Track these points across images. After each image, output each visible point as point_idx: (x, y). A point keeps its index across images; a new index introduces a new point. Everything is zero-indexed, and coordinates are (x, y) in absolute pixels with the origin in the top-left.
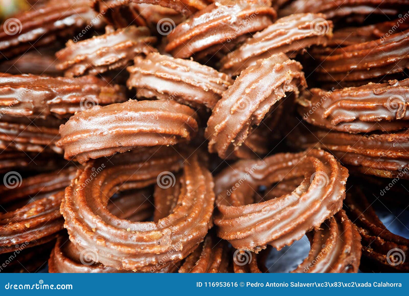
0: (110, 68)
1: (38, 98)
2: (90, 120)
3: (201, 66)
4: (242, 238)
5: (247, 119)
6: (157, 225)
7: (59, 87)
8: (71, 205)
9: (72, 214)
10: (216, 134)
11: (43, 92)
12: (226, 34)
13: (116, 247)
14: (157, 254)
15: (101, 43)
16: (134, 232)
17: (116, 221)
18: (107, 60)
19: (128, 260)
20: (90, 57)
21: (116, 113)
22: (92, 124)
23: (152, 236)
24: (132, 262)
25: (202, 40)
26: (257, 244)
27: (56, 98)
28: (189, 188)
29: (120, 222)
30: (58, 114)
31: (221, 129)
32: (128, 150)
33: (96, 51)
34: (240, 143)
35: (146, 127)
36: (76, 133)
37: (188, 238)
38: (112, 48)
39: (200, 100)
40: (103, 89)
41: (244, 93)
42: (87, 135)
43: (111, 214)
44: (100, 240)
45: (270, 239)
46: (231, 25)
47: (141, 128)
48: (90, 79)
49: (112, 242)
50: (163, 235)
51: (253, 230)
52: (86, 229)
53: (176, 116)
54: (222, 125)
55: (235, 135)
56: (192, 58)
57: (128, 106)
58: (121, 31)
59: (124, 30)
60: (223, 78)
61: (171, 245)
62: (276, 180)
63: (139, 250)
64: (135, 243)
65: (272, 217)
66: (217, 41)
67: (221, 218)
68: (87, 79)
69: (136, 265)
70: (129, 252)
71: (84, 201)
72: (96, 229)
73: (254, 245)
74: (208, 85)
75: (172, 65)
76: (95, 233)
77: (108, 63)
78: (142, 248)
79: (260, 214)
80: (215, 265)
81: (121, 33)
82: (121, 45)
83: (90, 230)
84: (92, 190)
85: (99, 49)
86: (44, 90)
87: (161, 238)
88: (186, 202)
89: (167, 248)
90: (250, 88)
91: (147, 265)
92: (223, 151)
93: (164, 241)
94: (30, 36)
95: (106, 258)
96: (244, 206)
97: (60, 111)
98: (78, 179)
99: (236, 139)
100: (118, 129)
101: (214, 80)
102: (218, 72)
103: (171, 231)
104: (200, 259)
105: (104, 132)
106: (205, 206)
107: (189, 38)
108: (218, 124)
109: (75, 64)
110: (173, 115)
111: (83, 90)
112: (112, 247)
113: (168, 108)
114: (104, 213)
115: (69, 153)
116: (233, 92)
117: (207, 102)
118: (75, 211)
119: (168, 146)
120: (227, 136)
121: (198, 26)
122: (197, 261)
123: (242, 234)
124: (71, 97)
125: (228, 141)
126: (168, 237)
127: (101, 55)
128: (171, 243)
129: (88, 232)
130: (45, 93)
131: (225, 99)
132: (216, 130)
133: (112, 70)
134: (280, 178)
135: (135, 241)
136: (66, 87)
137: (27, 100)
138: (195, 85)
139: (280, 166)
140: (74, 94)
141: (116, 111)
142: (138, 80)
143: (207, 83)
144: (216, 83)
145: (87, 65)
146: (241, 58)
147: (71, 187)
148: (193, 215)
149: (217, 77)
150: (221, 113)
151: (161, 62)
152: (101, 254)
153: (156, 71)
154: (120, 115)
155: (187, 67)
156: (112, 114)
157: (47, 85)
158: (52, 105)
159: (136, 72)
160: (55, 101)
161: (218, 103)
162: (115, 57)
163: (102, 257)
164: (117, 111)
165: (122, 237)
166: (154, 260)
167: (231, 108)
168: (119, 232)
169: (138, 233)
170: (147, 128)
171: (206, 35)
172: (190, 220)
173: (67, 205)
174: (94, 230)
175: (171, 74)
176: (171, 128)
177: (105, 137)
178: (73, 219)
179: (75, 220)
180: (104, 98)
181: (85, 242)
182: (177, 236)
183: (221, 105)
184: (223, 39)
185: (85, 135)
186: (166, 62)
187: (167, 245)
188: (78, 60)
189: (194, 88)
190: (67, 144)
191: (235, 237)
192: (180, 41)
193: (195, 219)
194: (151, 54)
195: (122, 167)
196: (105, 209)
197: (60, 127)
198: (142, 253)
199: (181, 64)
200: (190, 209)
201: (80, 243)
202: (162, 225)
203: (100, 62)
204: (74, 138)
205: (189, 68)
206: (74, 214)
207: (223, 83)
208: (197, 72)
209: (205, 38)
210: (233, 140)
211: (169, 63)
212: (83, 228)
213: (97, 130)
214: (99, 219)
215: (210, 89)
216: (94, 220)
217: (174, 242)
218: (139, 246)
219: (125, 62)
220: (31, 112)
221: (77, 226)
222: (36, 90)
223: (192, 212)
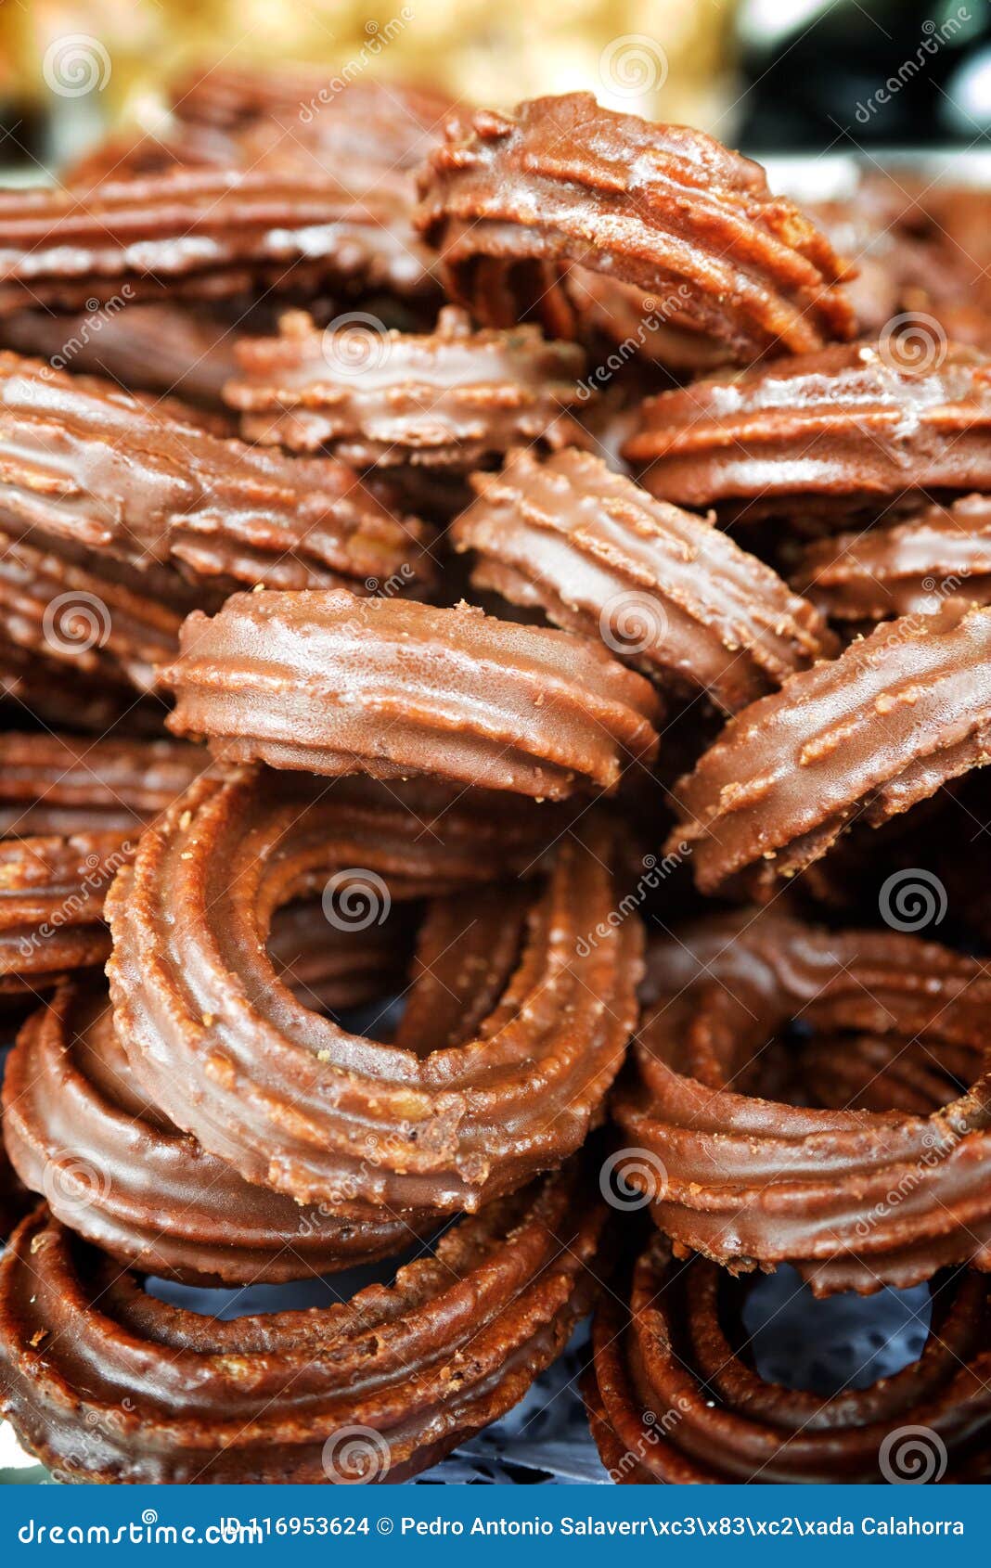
0: (415, 458)
1: (145, 495)
2: (307, 634)
3: (739, 554)
4: (703, 1211)
5: (850, 799)
6: (422, 1066)
7: (228, 478)
8: (150, 903)
9: (146, 938)
10: (721, 811)
11: (168, 478)
12: (863, 468)
13: (266, 1103)
14: (397, 1171)
15: (412, 363)
16: (340, 1072)
17: (289, 1011)
18: (416, 430)
19: (292, 1163)
20: (361, 399)
21: (403, 641)
22: (309, 652)
23: (398, 1105)
24: (302, 1172)
25: (773, 462)
26: (750, 1250)
27: (203, 513)
28: (556, 958)
29: (302, 1019)
30: (192, 569)
31: (742, 803)
32: (402, 775)
33: (388, 388)
34: (789, 869)
35: (493, 718)
36: (247, 664)
37: (515, 1147)
38: (447, 395)
39: (699, 672)
40: (369, 522)
41: (869, 706)
42: (281, 686)
43: (277, 979)
44: (219, 1064)
45: (804, 1251)
46: (893, 446)
47: (474, 719)
48: (333, 474)
49: (255, 1083)
50: (436, 1112)
51: (751, 1197)
52: (181, 1009)
53: (602, 711)
54: (753, 789)
55: (786, 837)
56: (712, 515)
57: (452, 629)
58: (494, 340)
59: (504, 337)
60: (801, 618)
61: (452, 1157)
62: (864, 1020)
63: (341, 1140)
64: (333, 1111)
65: (834, 1178)
66: (824, 482)
67: (639, 1106)
68: (327, 471)
69: (313, 1187)
70: (306, 1137)
71: (199, 905)
72: (217, 1019)
73: (737, 1248)
74: (744, 631)
75: (638, 524)
76: (209, 1032)
77: (416, 443)
78: (353, 1135)
79: (794, 1152)
80: (572, 1262)
81: (490, 348)
82: (482, 394)
83: (193, 1015)
84: (234, 870)
85: (401, 385)
86: (173, 472)
87: (426, 1119)
88: (535, 1009)
89: (435, 1163)
90: (896, 695)
91: (352, 1197)
92: (720, 874)
93: (435, 1134)
94: (167, 255)
95: (219, 1128)
96: (741, 1096)
97: (203, 559)
98: (195, 814)
99: (783, 853)
100: (395, 699)
101: (769, 617)
102: (788, 593)
103: (467, 1105)
104: (527, 1227)
105: (343, 693)
106: (597, 1043)
107: (726, 442)
108: (740, 782)
109: (301, 406)
110: (595, 702)
111: (302, 509)
112: (254, 1099)
113: (583, 674)
114: (258, 970)
115: (193, 718)
116: (828, 688)
117: (720, 688)
118: (160, 928)
119: (539, 800)
120: (757, 832)
121: (771, 411)
122: (515, 1227)
123: (709, 1198)
124: (256, 524)
125: (754, 850)
126: (451, 1126)
127: (400, 407)
128: (453, 1149)
129: (185, 1021)
130: (176, 485)
131: (792, 705)
132: (725, 801)
133: (420, 466)
134: (881, 1018)
135: (336, 1105)
136: (249, 485)
137: (105, 491)
138: (697, 615)
139: (893, 979)
140: (268, 515)
141: (406, 634)
142: (503, 534)
143: (741, 623)
144: (772, 630)
145: (339, 424)
146: (887, 568)
147: (162, 834)
148: (553, 1069)
149: (781, 607)
150: (760, 747)
151: (606, 501)
152: (205, 1110)
153: (578, 527)
154: (417, 650)
155: (691, 545)
156: (389, 641)
157: (188, 458)
158: (185, 533)
159: (501, 504)
160: (200, 521)
161: (756, 704)
162: (447, 427)
163: (208, 1120)
164: (411, 634)
165: (294, 1076)
166: (378, 1187)
167: (804, 744)
168: (293, 1056)
169: (353, 1078)
170: (495, 724)
171: (790, 453)
172: (537, 1084)
173: (136, 900)
174: (207, 1022)
175: (627, 553)
176: (572, 745)
177: (339, 711)
178: (146, 955)
179: (151, 963)
180: (360, 556)
181: (163, 1048)
182: (481, 1130)
183: (771, 719)
184: (846, 484)
185: (275, 682)
186: (622, 505)
187: (439, 1153)
188: (314, 398)
189: (689, 627)
190: (197, 689)
191: (678, 1197)
192: (690, 441)
193: (554, 1083)
194: (574, 454)
195: (350, 813)
196: (260, 955)
197: (191, 617)
198: (346, 1151)
199: (670, 527)
200: (545, 1039)
201: (148, 1046)
202: (438, 1071)
203: (387, 429)
204: (235, 678)
205: (695, 550)
206: (153, 941)
207: (794, 638)
208: (719, 572)
209: (784, 461)
210: (773, 851)
211: (634, 512)
212: (173, 1001)
213: (319, 677)
214: (236, 989)
215: (747, 645)
216: (219, 985)
217: (465, 1149)
218: (342, 1126)
219: (473, 454)
220: (107, 536)
221: (155, 987)
222: (145, 463)
223: (552, 1055)
